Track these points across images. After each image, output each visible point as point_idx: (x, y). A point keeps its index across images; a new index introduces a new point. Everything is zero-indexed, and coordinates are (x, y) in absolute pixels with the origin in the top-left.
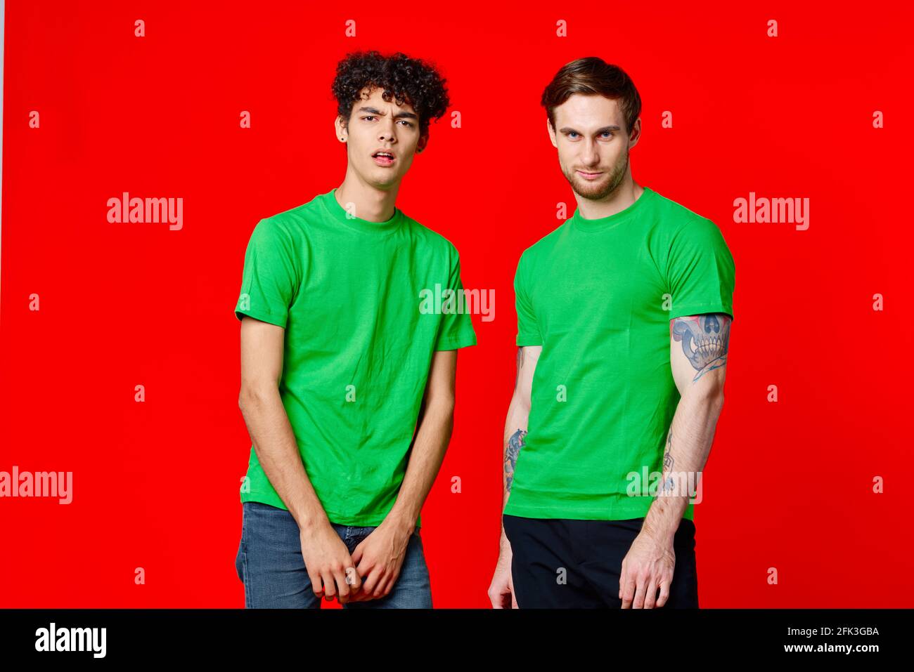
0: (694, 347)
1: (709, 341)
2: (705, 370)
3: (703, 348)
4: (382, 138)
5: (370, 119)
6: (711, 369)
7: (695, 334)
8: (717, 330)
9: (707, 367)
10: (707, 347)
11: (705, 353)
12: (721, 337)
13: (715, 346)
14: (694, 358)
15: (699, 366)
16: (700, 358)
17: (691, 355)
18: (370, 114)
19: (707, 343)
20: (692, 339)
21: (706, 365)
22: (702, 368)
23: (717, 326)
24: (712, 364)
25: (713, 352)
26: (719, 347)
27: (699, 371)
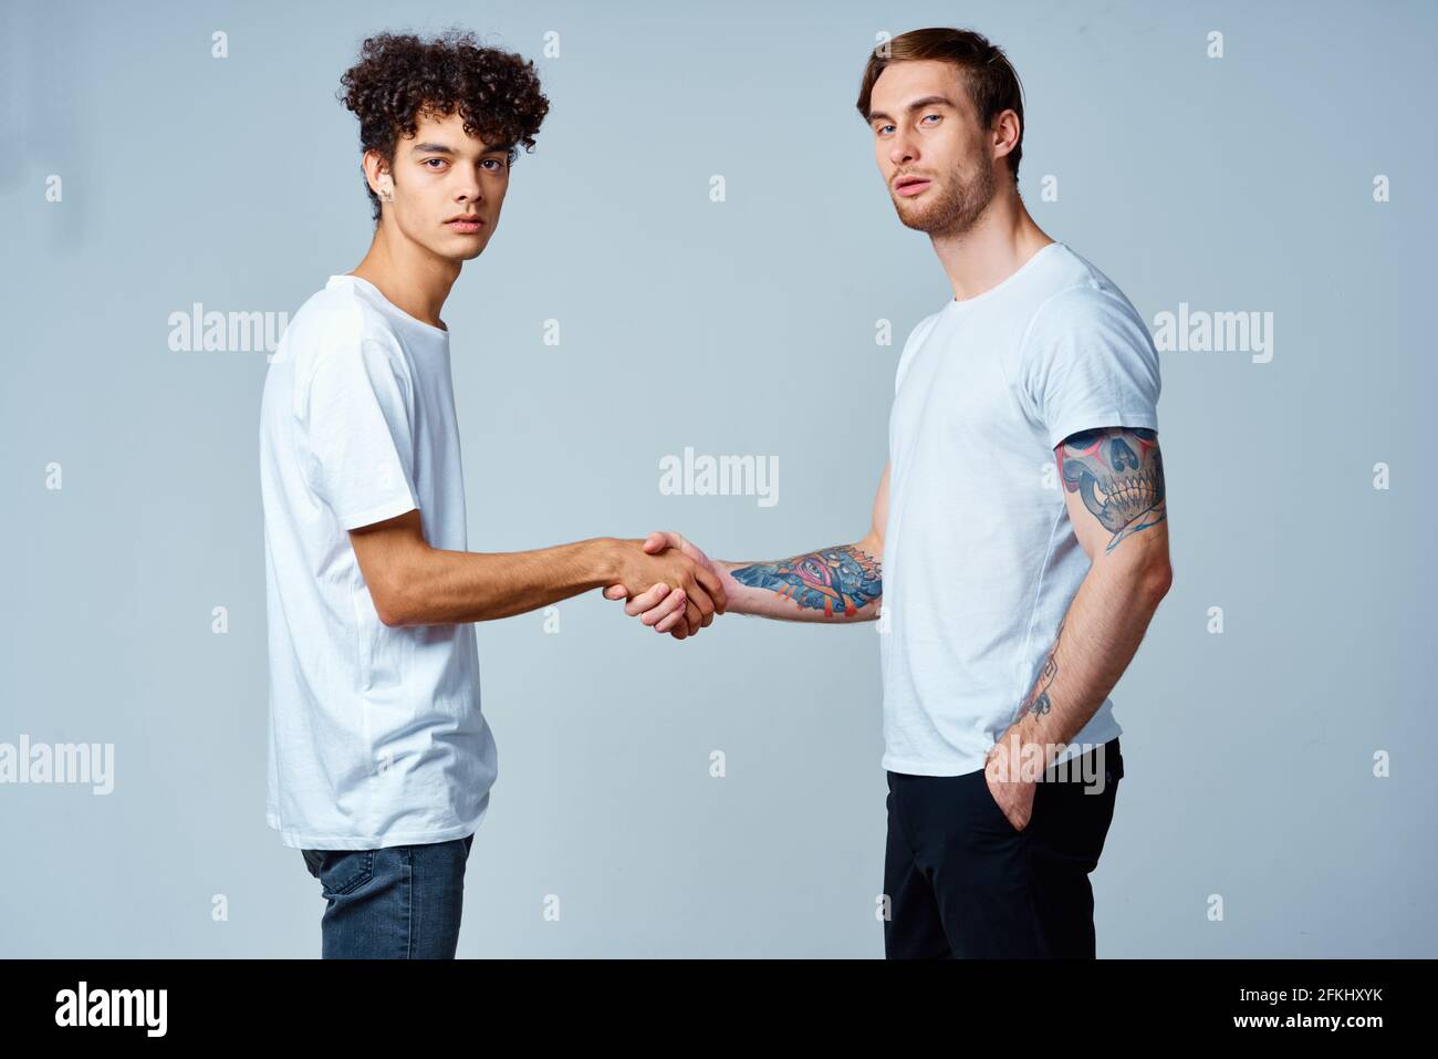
0: (1101, 497)
1: (1125, 483)
2: (1126, 531)
3: (1118, 495)
4: (462, 198)
5: (435, 163)
6: (1138, 529)
7: (1098, 475)
8: (1134, 466)
9: (1129, 526)
10: (1124, 494)
11: (1123, 504)
12: (1144, 476)
13: (1137, 490)
14: (1105, 514)
15: (1114, 525)
16: (1114, 514)
17: (1099, 510)
18: (434, 155)
19: (1122, 487)
20: (1096, 484)
21: (1127, 523)
22: (1121, 529)
23: (1133, 458)
24: (1140, 521)
25: (1136, 501)
26: (1144, 492)
27: (1116, 533)
